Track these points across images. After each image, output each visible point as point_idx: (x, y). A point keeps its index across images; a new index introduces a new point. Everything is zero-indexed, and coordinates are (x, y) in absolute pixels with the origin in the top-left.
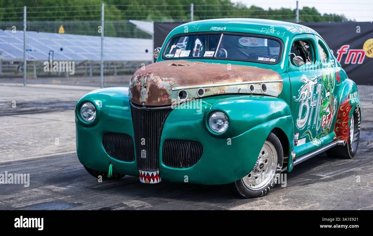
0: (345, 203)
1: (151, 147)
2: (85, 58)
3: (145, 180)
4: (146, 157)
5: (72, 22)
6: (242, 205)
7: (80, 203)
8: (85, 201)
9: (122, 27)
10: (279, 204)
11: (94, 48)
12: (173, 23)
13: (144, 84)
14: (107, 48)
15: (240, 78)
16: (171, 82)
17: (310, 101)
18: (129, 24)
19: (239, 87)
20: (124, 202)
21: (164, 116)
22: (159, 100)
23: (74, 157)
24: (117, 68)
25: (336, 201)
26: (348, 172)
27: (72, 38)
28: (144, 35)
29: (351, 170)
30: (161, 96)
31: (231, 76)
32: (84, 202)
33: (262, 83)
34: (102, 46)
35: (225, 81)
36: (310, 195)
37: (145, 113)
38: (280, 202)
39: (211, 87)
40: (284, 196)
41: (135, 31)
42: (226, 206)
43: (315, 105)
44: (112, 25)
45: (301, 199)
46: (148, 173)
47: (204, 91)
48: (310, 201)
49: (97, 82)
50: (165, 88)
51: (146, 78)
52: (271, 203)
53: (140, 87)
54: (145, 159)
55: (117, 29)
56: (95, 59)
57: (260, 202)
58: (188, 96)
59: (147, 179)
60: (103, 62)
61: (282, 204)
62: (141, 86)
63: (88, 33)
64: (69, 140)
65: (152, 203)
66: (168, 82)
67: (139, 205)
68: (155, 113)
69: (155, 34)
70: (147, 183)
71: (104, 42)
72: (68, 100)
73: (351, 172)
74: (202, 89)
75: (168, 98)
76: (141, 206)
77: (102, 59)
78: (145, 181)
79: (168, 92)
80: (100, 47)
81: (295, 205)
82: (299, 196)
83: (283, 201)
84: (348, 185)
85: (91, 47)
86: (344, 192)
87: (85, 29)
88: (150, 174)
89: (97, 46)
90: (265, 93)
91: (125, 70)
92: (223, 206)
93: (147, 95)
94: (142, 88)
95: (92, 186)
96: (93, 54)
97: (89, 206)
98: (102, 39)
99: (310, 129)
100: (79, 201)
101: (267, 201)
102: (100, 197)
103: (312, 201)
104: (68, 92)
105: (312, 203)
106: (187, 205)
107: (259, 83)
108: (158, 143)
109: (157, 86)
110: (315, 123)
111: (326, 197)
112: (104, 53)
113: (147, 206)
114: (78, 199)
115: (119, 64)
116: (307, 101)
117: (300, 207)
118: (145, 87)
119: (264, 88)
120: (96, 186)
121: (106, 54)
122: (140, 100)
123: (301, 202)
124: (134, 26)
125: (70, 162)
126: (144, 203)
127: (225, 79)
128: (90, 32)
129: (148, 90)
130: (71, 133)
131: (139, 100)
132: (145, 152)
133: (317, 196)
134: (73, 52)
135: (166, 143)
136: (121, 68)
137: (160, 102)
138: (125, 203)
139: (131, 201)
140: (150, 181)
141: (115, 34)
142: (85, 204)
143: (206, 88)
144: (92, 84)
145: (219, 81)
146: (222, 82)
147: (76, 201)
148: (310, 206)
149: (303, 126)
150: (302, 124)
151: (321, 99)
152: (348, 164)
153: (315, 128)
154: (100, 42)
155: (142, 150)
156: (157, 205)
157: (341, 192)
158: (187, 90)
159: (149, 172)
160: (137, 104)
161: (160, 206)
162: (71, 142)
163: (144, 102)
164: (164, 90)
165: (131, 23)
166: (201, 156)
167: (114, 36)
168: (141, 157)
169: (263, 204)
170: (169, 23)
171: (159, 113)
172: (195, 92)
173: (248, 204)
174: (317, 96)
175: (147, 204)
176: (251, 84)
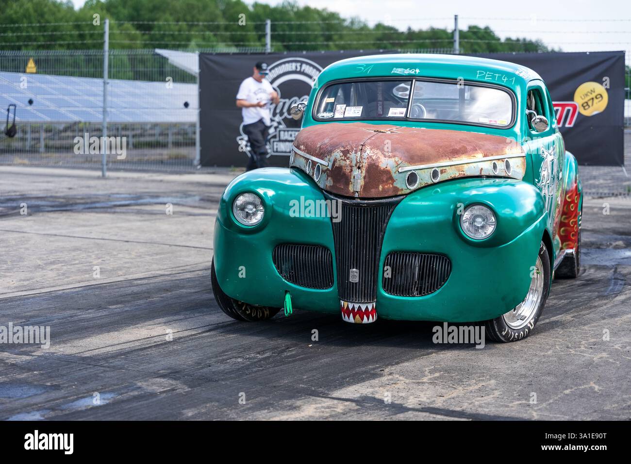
0: (541, 379)
1: (367, 264)
2: (76, 118)
3: (354, 317)
4: (357, 281)
5: (51, 53)
6: (354, 386)
7: (56, 385)
8: (65, 380)
9: (143, 61)
10: (423, 383)
11: (92, 99)
12: (234, 54)
13: (357, 162)
14: (115, 100)
15: (479, 151)
16: (397, 159)
18: (156, 57)
19: (481, 165)
20: (137, 382)
21: (387, 214)
22: (381, 187)
23: (49, 300)
24: (134, 136)
25: (525, 376)
26: (548, 323)
27: (51, 82)
28: (182, 77)
29: (554, 319)
30: (383, 182)
31: (469, 148)
32: (64, 384)
33: (505, 158)
34: (105, 96)
35: (463, 156)
36: (479, 366)
37: (358, 209)
38: (425, 380)
39: (448, 166)
40: (433, 367)
41: (167, 69)
42: (326, 388)
44: (125, 59)
45: (462, 374)
46: (360, 307)
47: (439, 173)
48: (479, 378)
49: (95, 162)
50: (388, 168)
51: (359, 153)
52: (407, 381)
53: (349, 168)
54: (356, 283)
55: (133, 66)
56: (93, 120)
57: (388, 380)
58: (419, 181)
59: (358, 316)
60: (106, 125)
61: (428, 383)
62: (351, 167)
63: (81, 72)
64: (40, 268)
65: (189, 383)
66: (393, 159)
67: (165, 387)
68: (374, 209)
69: (201, 74)
70: (358, 322)
71: (109, 87)
72: (41, 194)
73: (553, 322)
74: (437, 169)
75: (392, 184)
76: (169, 388)
77: (104, 119)
78: (354, 320)
79: (394, 175)
80: (101, 98)
81: (451, 385)
82: (459, 368)
83: (430, 377)
84: (548, 347)
85: (86, 97)
86: (541, 359)
87: (76, 65)
88: (363, 308)
89: (95, 95)
90: (510, 174)
91: (148, 139)
92: (321, 387)
93: (363, 180)
94: (353, 170)
95: (80, 353)
96: (89, 110)
97: (72, 391)
98: (104, 83)
100: (54, 380)
101: (401, 378)
102: (93, 373)
103: (483, 376)
104: (42, 179)
105: (483, 381)
106: (254, 387)
107: (502, 160)
108: (377, 257)
109: (378, 166)
111: (508, 369)
112: (108, 109)
113: (180, 390)
114: (52, 378)
115: (137, 129)
117: (461, 388)
118: (359, 168)
119: (508, 166)
120: (87, 352)
121: (113, 110)
122: (350, 189)
123: (463, 379)
124: (164, 60)
125: (41, 308)
126: (175, 383)
127: (463, 154)
128: (85, 70)
129: (364, 172)
130: (45, 254)
131: (348, 189)
132: (357, 272)
133: (492, 367)
134: (53, 107)
135: (389, 256)
136: (141, 135)
137: (382, 191)
138: (139, 384)
139: (150, 380)
140: (362, 319)
141: (131, 74)
142: (64, 387)
143: (441, 168)
144: (87, 165)
145: (456, 156)
146: (459, 159)
147: (49, 381)
148: (479, 386)
152: (549, 309)
154: (102, 89)
155: (350, 269)
156: (198, 388)
157: (536, 360)
158: (418, 171)
159: (361, 305)
160: (345, 195)
161: (204, 389)
162: (45, 271)
163: (357, 192)
164: (387, 172)
165: (158, 55)
166: (448, 276)
167: (129, 79)
168: (350, 280)
169: (393, 384)
170: (227, 54)
171: (379, 208)
172: (429, 174)
173: (367, 383)
175: (180, 386)
176: (494, 161)
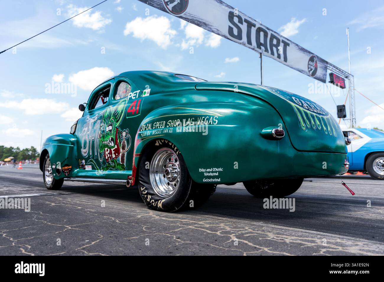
17: (88, 135)
43: (93, 139)
99: (93, 158)
110: (96, 154)
116: (87, 135)
149: (86, 155)
150: (85, 153)
151: (99, 133)
153: (98, 158)
174: (95, 131)
